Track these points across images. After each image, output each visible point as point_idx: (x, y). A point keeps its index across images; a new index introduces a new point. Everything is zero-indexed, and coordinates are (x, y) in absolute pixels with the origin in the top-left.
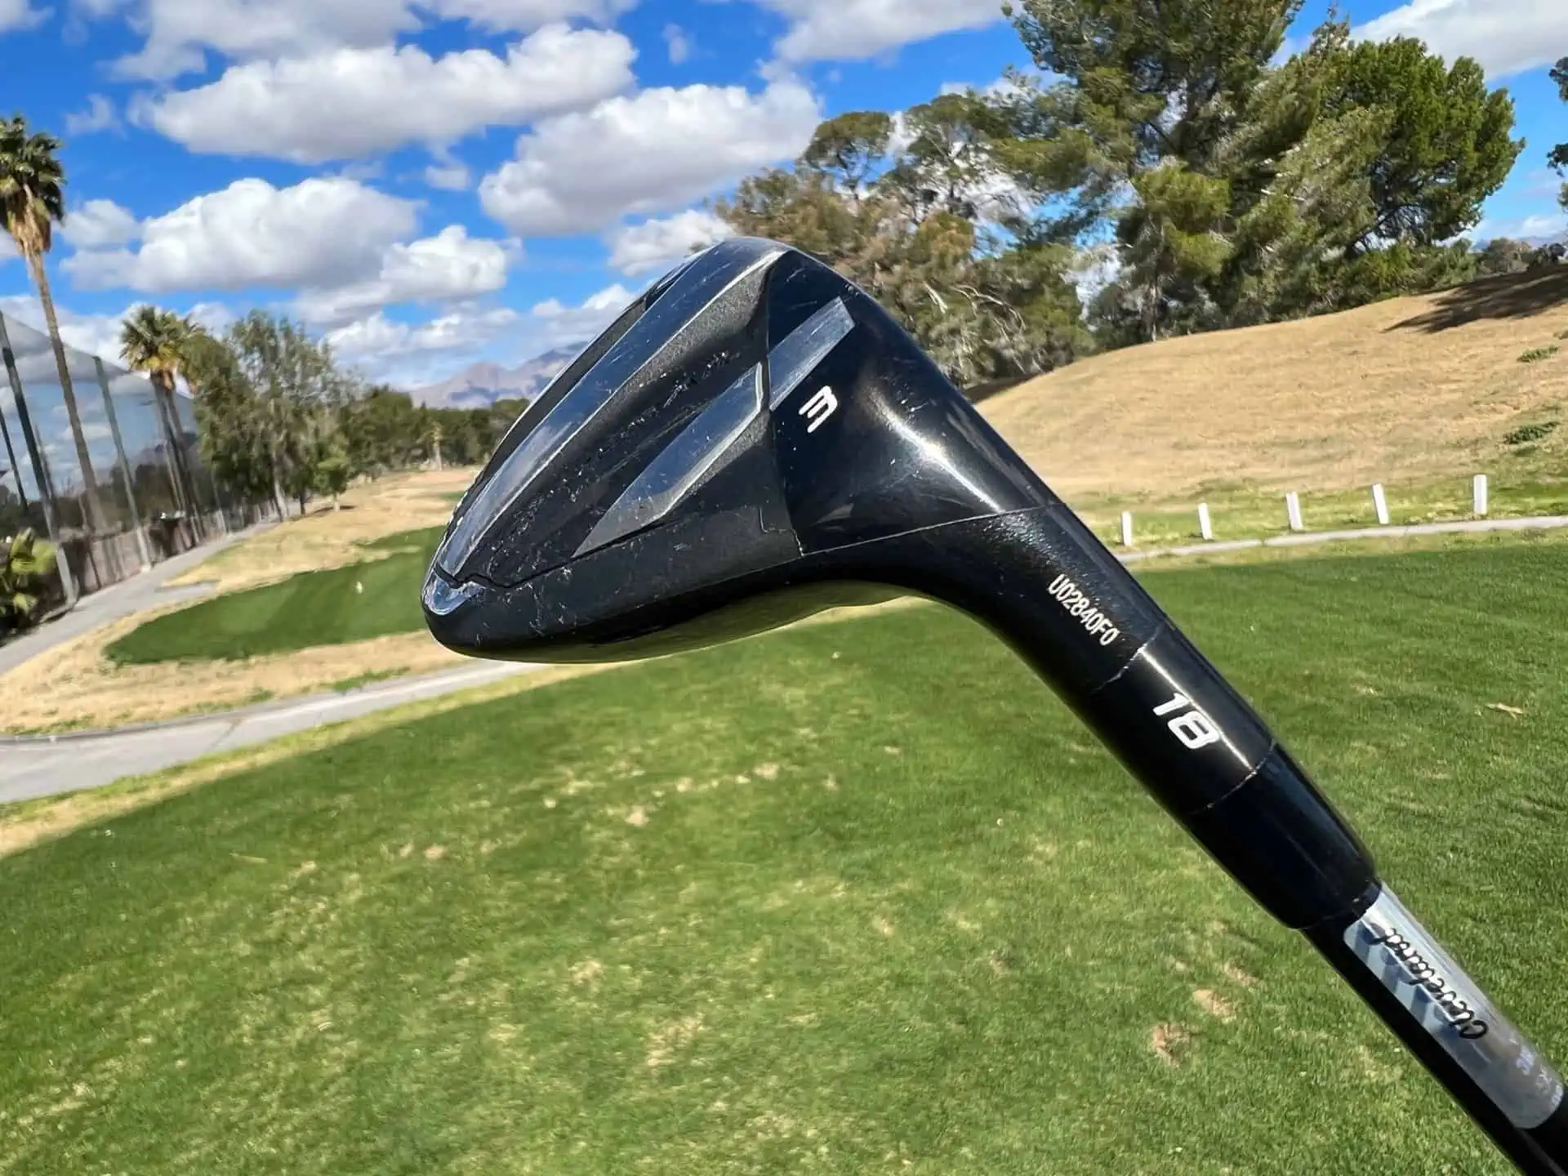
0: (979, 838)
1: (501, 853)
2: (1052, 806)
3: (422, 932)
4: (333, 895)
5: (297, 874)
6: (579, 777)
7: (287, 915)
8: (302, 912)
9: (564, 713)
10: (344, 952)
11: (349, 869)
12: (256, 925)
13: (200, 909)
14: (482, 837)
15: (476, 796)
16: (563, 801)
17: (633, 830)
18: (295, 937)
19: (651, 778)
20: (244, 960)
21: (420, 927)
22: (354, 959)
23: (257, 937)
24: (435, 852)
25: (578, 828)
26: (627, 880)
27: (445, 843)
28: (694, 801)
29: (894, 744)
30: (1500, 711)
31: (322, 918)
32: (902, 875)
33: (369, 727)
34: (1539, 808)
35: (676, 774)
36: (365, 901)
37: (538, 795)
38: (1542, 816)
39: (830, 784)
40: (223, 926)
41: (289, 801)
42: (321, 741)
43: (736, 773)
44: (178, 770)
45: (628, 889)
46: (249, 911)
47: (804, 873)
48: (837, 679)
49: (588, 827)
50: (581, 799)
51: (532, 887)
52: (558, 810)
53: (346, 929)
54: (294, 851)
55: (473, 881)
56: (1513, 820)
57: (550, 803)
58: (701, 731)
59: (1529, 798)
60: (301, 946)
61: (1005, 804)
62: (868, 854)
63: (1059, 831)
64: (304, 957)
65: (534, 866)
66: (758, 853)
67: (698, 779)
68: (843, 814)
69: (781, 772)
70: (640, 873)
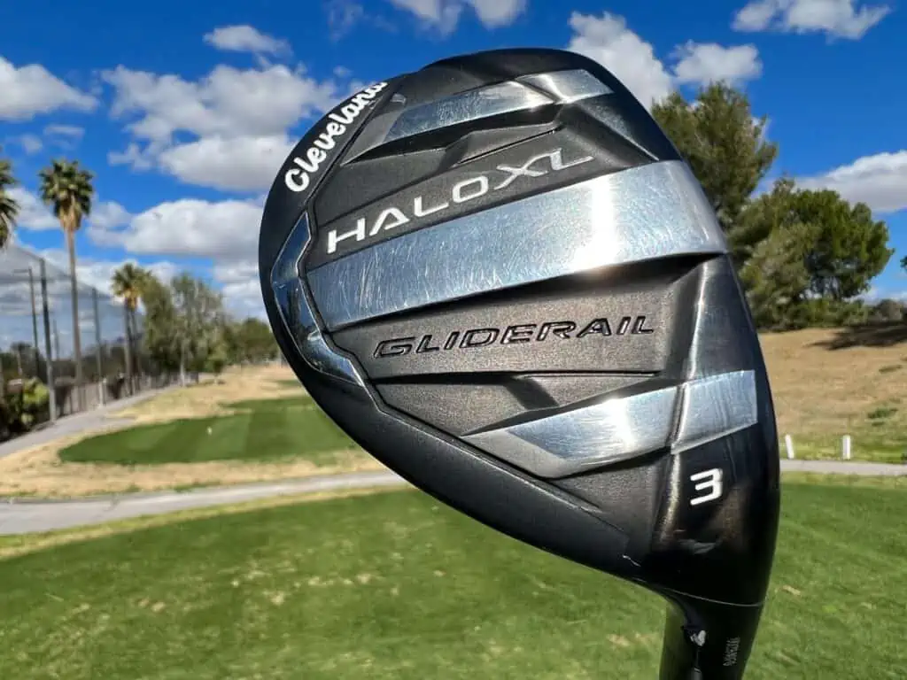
0: (462, 638)
1: (193, 613)
2: (510, 623)
3: (124, 659)
4: (88, 628)
5: (77, 610)
6: (258, 569)
7: (56, 638)
8: (66, 636)
9: (272, 526)
10: (76, 666)
11: (104, 612)
12: (35, 643)
13: (13, 627)
14: (190, 600)
15: (198, 572)
16: (244, 583)
17: (273, 607)
18: (54, 652)
19: (299, 574)
20: (18, 663)
21: (124, 655)
22: (78, 671)
23: (33, 650)
24: (158, 607)
25: (242, 602)
26: (253, 640)
27: (166, 602)
28: (315, 591)
29: (440, 569)
30: (787, 592)
31: (75, 642)
32: (407, 657)
33: (162, 521)
34: (786, 658)
35: (311, 575)
36: (104, 634)
37: (230, 577)
38: (787, 665)
39: (395, 591)
40: (19, 640)
41: (95, 564)
42: (131, 527)
43: (344, 577)
44: (47, 535)
45: (251, 646)
46: (38, 631)
47: (352, 649)
48: (430, 523)
49: (248, 602)
50: (254, 584)
51: (200, 638)
52: (238, 589)
53: (84, 651)
54: (81, 596)
55: (169, 629)
56: (770, 666)
57: (235, 583)
58: (339, 547)
59: (783, 651)
60: (53, 659)
61: (485, 617)
62: (395, 640)
63: (508, 639)
64: (52, 667)
65: (207, 624)
66: (333, 632)
67: (325, 578)
68: (392, 613)
69: (372, 581)
70: (263, 636)
